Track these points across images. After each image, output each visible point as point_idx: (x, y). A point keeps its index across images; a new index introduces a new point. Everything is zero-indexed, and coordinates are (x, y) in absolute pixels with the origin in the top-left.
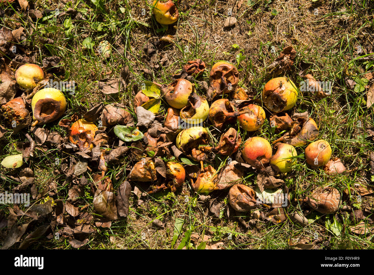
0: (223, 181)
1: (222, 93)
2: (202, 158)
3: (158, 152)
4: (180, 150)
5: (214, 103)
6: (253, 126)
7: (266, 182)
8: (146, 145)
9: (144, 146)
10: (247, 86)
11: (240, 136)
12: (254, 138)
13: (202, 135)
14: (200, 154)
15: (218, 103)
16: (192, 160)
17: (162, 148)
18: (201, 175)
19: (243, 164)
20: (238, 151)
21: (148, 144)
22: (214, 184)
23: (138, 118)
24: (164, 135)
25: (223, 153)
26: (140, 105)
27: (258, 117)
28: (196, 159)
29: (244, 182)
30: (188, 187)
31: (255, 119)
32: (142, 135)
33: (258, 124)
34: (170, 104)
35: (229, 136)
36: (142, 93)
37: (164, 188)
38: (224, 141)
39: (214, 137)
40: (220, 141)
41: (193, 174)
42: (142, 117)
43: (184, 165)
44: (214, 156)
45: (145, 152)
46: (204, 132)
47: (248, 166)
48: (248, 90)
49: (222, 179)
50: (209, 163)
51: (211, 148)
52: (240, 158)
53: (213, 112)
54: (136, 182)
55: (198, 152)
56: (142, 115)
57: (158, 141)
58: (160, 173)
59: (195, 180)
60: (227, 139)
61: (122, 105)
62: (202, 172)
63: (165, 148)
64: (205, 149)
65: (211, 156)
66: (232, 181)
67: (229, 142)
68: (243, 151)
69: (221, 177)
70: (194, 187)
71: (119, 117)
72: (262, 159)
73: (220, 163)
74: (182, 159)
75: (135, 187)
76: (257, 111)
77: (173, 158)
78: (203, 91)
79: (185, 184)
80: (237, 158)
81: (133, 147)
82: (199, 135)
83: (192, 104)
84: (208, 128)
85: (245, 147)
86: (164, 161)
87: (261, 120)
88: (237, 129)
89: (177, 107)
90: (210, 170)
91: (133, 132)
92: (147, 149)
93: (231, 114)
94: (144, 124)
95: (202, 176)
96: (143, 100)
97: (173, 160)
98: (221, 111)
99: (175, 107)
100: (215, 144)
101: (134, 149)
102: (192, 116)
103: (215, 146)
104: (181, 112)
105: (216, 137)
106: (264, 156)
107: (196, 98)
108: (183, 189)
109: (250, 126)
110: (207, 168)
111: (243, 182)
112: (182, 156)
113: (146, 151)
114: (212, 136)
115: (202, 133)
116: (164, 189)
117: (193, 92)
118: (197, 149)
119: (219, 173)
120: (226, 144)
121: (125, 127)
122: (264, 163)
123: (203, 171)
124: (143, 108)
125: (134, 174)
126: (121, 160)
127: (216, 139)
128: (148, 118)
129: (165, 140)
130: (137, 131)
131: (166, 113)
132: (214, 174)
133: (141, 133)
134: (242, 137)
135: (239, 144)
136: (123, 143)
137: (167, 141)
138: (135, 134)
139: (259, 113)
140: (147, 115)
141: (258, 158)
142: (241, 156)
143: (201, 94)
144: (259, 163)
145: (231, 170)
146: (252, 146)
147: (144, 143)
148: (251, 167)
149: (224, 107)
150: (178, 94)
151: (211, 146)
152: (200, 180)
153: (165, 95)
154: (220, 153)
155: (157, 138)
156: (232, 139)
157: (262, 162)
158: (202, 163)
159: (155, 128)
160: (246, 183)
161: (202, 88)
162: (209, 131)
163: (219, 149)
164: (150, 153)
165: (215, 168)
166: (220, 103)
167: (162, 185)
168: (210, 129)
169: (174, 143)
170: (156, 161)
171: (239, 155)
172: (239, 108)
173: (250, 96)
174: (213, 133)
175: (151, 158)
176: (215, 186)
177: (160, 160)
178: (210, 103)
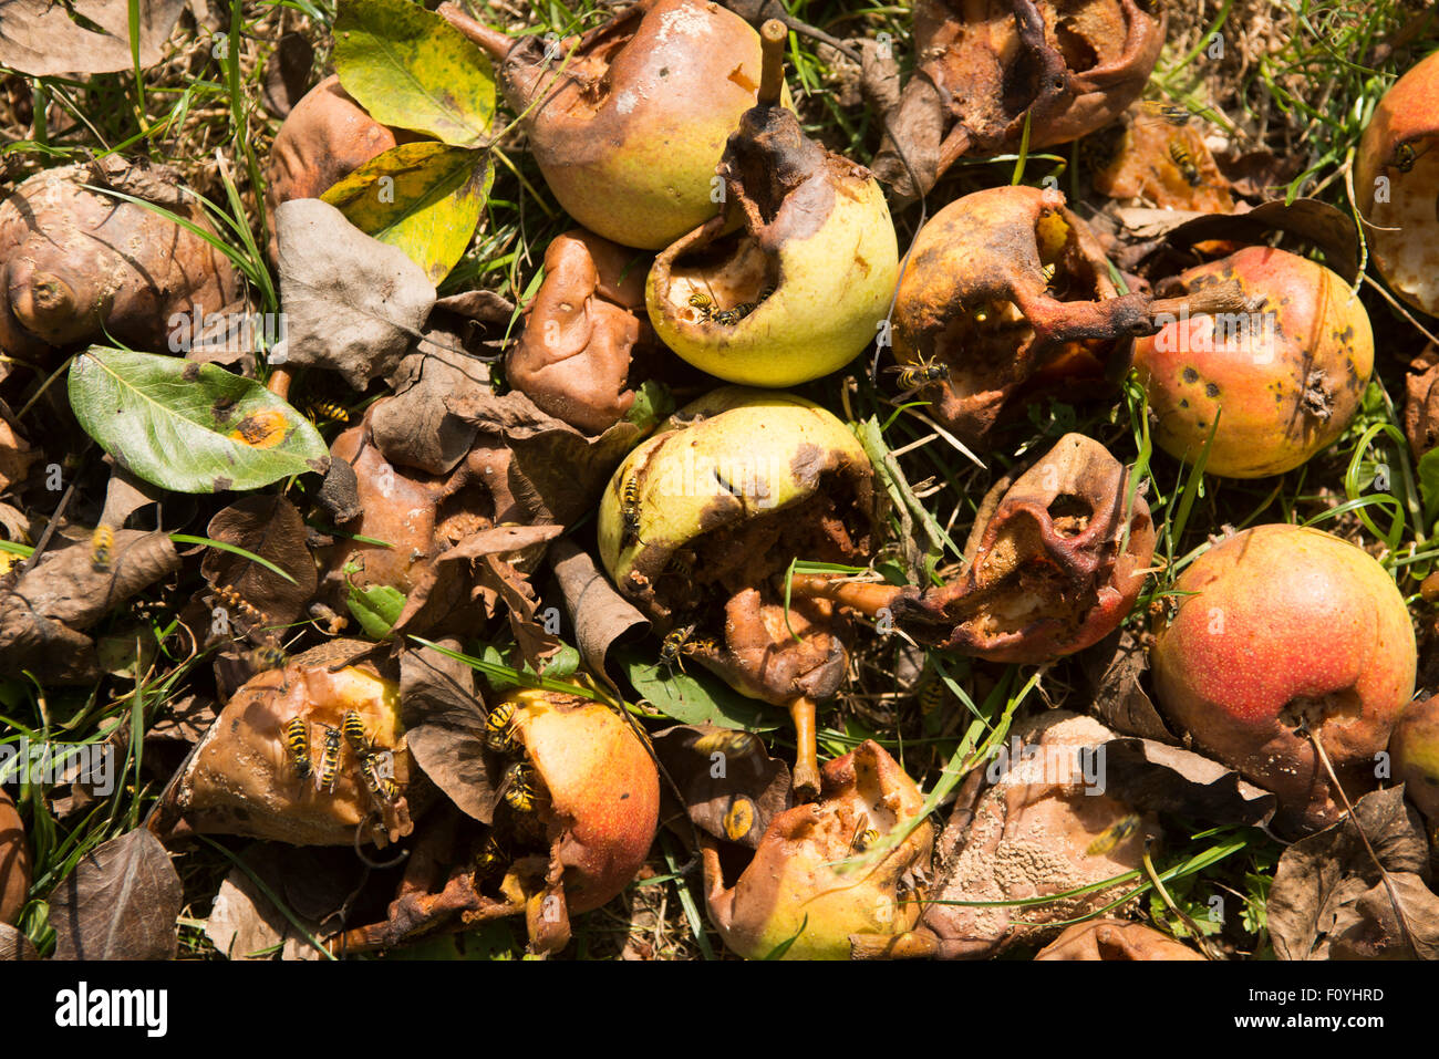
0: (976, 884)
1: (1011, 141)
2: (811, 679)
3: (432, 597)
4: (631, 594)
5: (944, 215)
6: (1266, 430)
7: (1348, 919)
8: (344, 534)
9: (322, 539)
10: (1230, 105)
11: (1145, 509)
12: (1264, 532)
13: (825, 476)
14: (790, 642)
15: (979, 212)
16: (722, 685)
17: (469, 571)
18: (789, 818)
19: (1156, 753)
20: (1116, 636)
21: (357, 522)
22: (902, 907)
23: (290, 296)
24: (496, 461)
25: (989, 643)
26: (315, 193)
27: (1308, 356)
28: (759, 679)
29: (1156, 907)
30: (675, 911)
31: (1289, 375)
32: (310, 448)
33: (1310, 421)
34: (567, 201)
35: (1049, 499)
36: (342, 93)
37: (472, 907)
38: (1007, 545)
39: (927, 503)
40: (974, 542)
41: (721, 803)
42: (320, 289)
43: (651, 724)
44: (909, 670)
45: (333, 594)
46: (840, 455)
47: (1201, 771)
48: (1232, 135)
49: (966, 860)
50: (863, 726)
51: (892, 592)
52: (1131, 699)
53: (928, 294)
54: (235, 843)
55: (779, 622)
56: (319, 271)
57: (444, 510)
58: (442, 777)
59: (738, 857)
60: (1034, 523)
61: (153, 178)
62: (802, 796)
63: (499, 568)
64: (838, 603)
65: (891, 663)
66: (1060, 890)
67: (1050, 550)
68: (1160, 641)
69: (961, 846)
70: (726, 918)
71: (118, 281)
72: (1323, 716)
73: (960, 734)
74: (642, 676)
75: (226, 886)
76: (1303, 305)
77: (565, 658)
78: (856, 125)
79: (650, 884)
80: (1110, 693)
81: (220, 539)
82: (798, 475)
83: (753, 210)
84: (873, 428)
85: (1189, 609)
86: (480, 678)
87: (1332, 382)
88: (1124, 451)
89: (624, 227)
90: (868, 781)
91: (237, 416)
92: (349, 567)
93: (1080, 312)
94: (335, 350)
95: (799, 833)
96: (342, 155)
97: (565, 677)
98: (995, 284)
99: (609, 228)
100: (931, 560)
101: (228, 566)
102: (747, 310)
103: (924, 581)
104: (659, 273)
105: (936, 505)
106: (1345, 697)
107: (791, 158)
108: (637, 925)
109: (1237, 430)
110: (849, 767)
111: (1145, 904)
112: (638, 645)
113: (335, 584)
114: (905, 496)
115: (824, 461)
116: (467, 917)
117: (769, 100)
118: (771, 595)
119: (941, 816)
120: (1026, 566)
121: (166, 364)
122: (1343, 751)
123: (807, 789)
124: (335, 217)
125: (213, 775)
126: (115, 647)
127: (943, 522)
128: (372, 300)
129: (504, 503)
130: (271, 405)
131: (528, 274)
132: (906, 822)
133: (308, 430)
134: (1158, 516)
135: (1138, 572)
136: (143, 500)
137: (524, 516)
138: (252, 432)
139: (1317, 320)
140: (364, 275)
141: (1290, 709)
142: (1146, 678)
143: (834, 140)
144: (1304, 747)
145: (1056, 792)
146: (1246, 603)
147: (326, 520)
148: (1226, 786)
149: (1030, 248)
150: (639, 111)
151: (895, 577)
152: (778, 861)
153: (528, 124)
154: (965, 643)
155: (444, 478)
156: (1075, 531)
157: (1325, 743)
158: (804, 714)
159: (426, 397)
160: (1170, 915)
161: (850, 97)
162: (881, 449)
163: (962, 610)
164: (372, 606)
165: (913, 772)
166: (998, 219)
167: (451, 887)
168: (893, 438)
169: (582, 534)
170: (410, 672)
171: (1127, 669)
172: (1153, 278)
173: (1243, 186)
174: (914, 468)
175: (368, 646)
176: (904, 921)
177: (445, 666)
178: (908, 218)
